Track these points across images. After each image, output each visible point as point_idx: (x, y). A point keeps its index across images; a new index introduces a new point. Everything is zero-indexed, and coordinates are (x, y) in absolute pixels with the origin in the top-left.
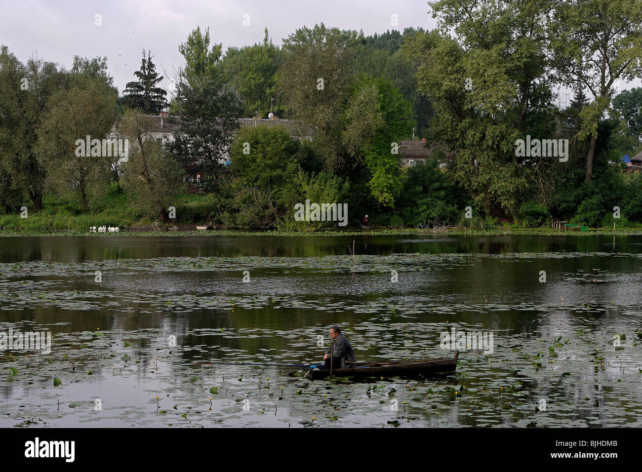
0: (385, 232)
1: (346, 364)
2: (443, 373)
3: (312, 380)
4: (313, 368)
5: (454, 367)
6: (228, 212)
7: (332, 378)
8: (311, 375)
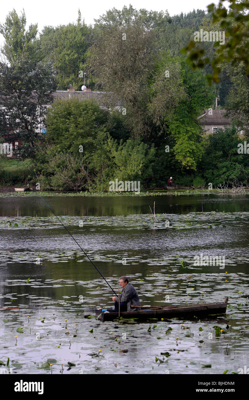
0: (188, 192)
1: (132, 308)
2: (215, 315)
3: (104, 321)
4: (104, 311)
6: (43, 175)
7: (120, 320)
8: (103, 317)
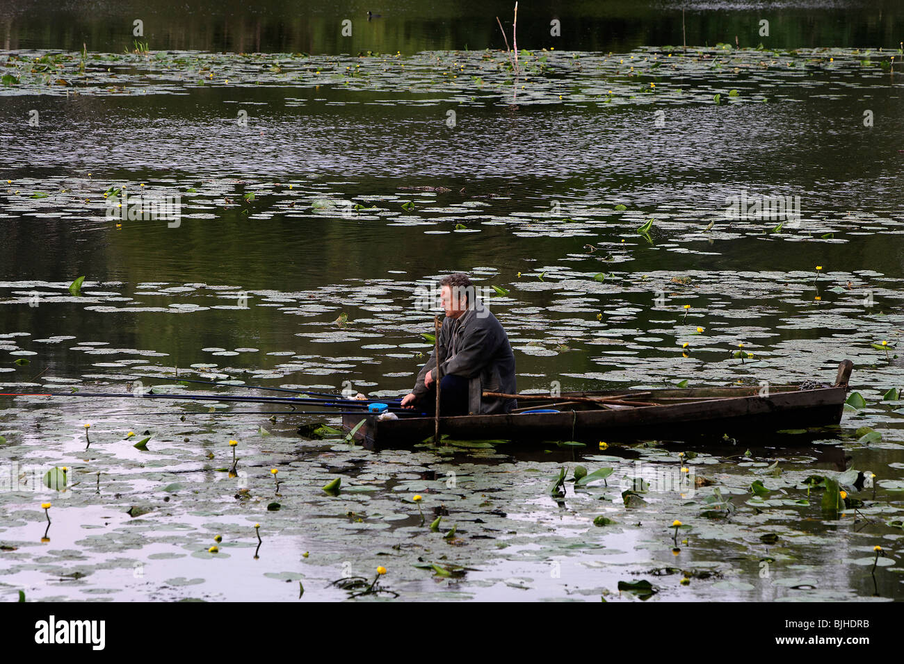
1: (485, 400)
2: (802, 431)
3: (377, 449)
4: (378, 412)
5: (837, 410)
7: (439, 445)
8: (372, 434)
